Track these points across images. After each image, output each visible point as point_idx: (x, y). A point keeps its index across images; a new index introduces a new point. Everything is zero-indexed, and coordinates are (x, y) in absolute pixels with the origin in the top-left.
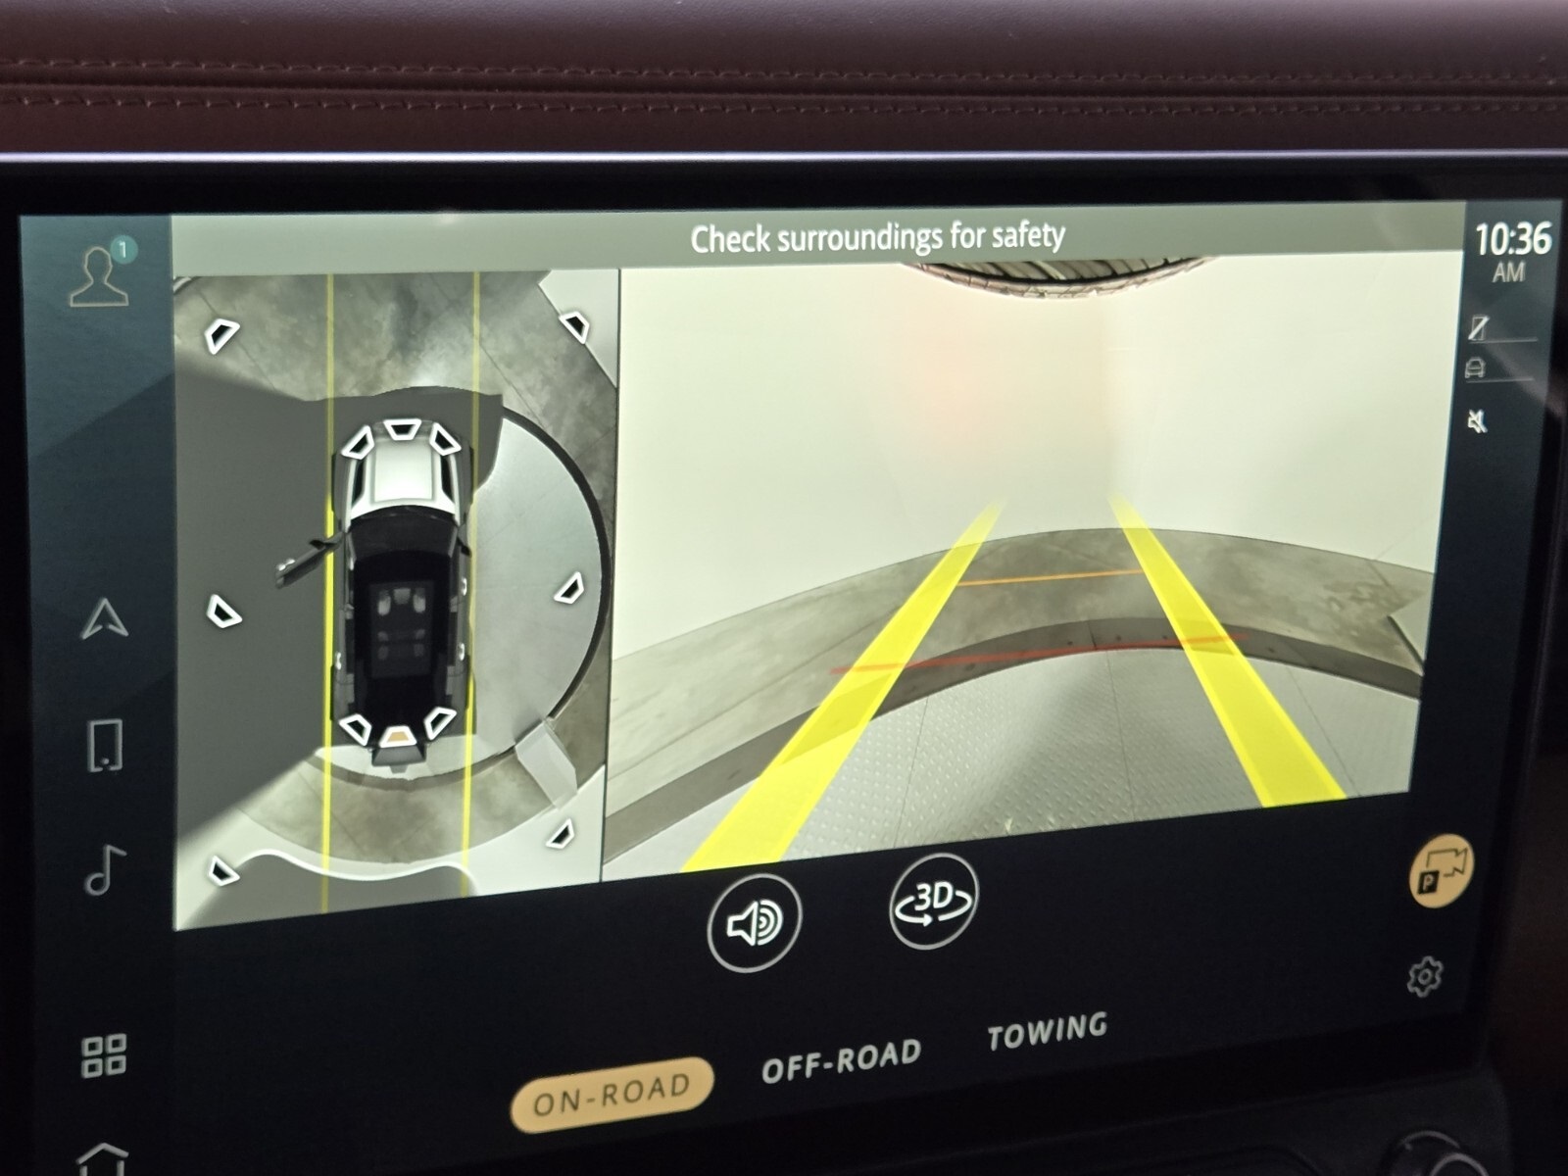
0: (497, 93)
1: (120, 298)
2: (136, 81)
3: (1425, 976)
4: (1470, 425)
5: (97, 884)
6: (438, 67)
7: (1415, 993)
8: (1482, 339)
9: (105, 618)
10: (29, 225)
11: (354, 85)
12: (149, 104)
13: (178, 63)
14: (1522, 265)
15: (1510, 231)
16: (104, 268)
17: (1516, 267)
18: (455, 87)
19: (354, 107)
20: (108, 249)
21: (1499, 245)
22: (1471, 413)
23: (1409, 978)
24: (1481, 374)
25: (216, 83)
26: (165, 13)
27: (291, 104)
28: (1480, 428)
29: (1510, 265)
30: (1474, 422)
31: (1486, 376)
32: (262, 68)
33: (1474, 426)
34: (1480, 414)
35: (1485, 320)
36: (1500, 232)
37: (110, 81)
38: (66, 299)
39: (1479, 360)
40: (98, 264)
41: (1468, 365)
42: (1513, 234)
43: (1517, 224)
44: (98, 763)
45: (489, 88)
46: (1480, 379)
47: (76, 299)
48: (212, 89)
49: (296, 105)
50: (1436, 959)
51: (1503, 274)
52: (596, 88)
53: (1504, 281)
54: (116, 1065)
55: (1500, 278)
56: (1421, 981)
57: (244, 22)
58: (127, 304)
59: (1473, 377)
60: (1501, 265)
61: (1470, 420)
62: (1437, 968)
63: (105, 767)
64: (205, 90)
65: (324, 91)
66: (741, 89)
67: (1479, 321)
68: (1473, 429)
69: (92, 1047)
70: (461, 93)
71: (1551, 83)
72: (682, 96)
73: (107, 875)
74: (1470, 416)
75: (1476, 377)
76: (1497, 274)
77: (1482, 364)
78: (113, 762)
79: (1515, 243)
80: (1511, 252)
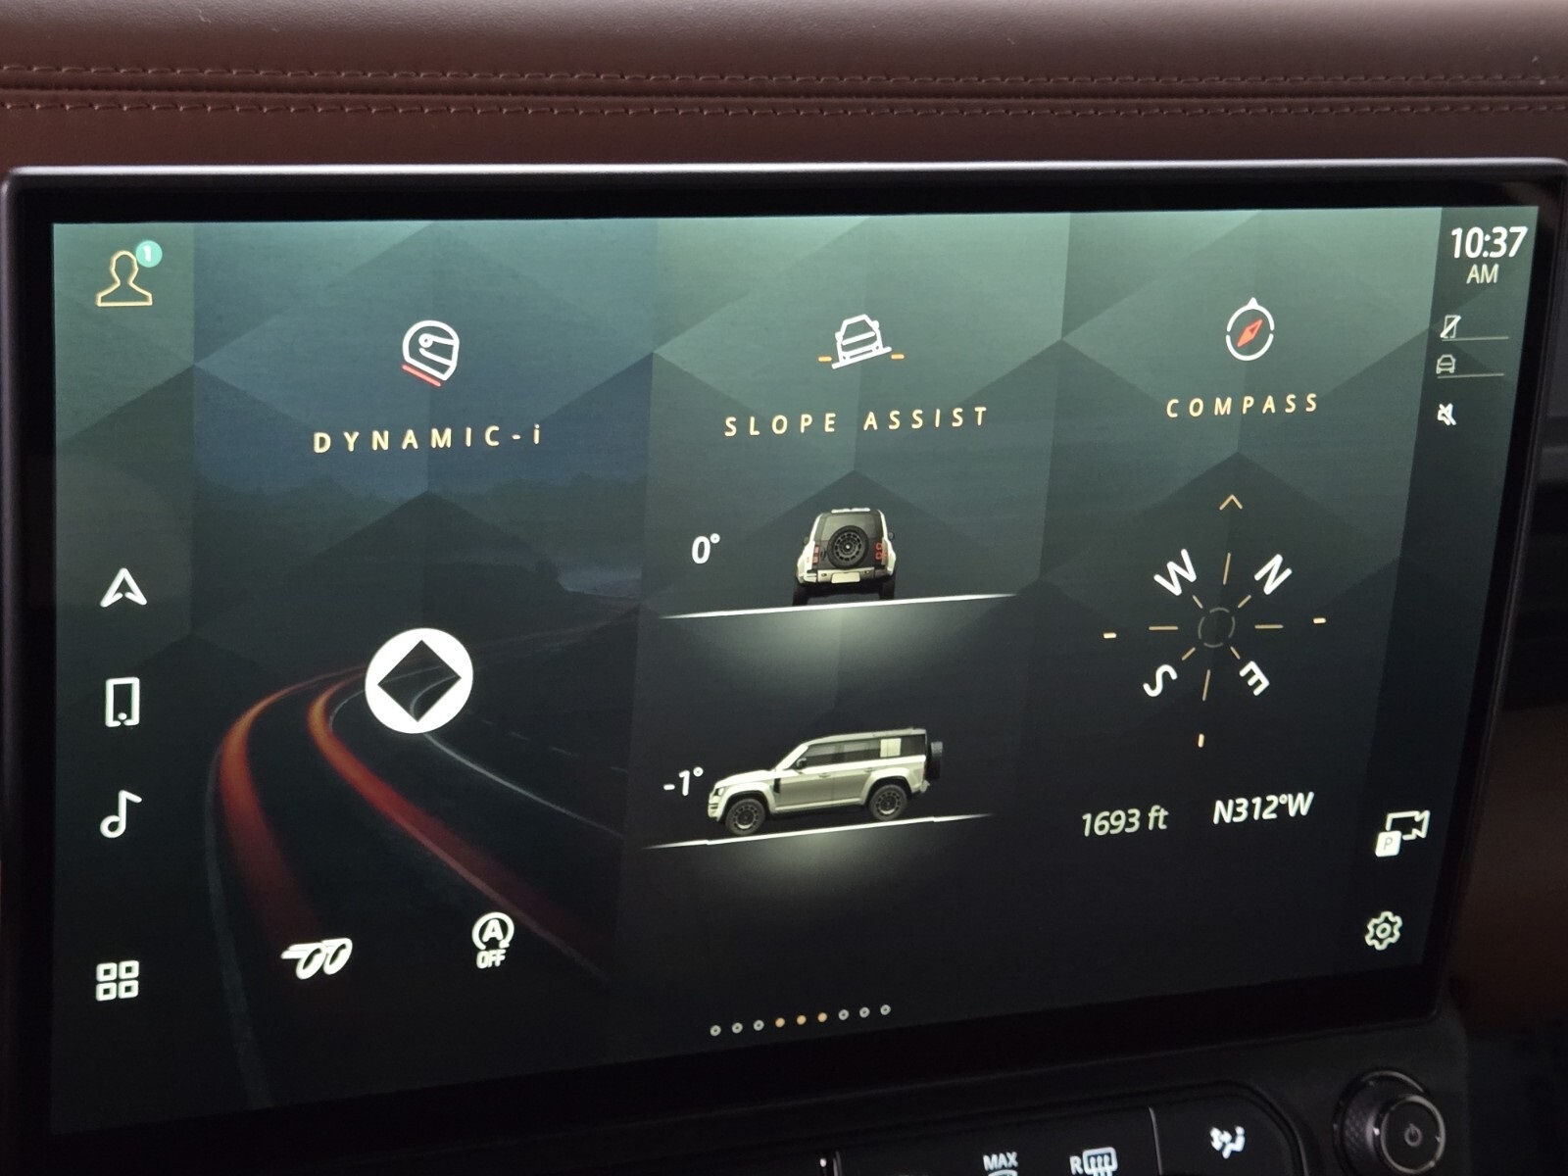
0: (510, 98)
1: (144, 298)
2: (172, 87)
3: (1384, 930)
4: (1440, 418)
5: (113, 827)
6: (455, 73)
7: (1373, 946)
8: (1453, 336)
9: (124, 587)
10: (60, 231)
11: (376, 91)
12: (181, 109)
13: (210, 70)
14: (1496, 267)
15: (1485, 235)
16: (130, 270)
17: (1490, 270)
18: (469, 93)
19: (374, 111)
20: (134, 254)
21: (1474, 249)
22: (1441, 406)
23: (1367, 931)
24: (1452, 370)
25: (245, 89)
26: (201, 22)
27: (315, 108)
28: (1450, 421)
29: (1485, 267)
30: (1444, 415)
31: (1457, 372)
32: (289, 74)
33: (1443, 419)
34: (1450, 407)
35: (1458, 318)
36: (1475, 236)
37: (146, 87)
38: (94, 299)
39: (1450, 356)
40: (125, 266)
41: (1439, 361)
42: (1488, 238)
43: (1492, 230)
44: (116, 718)
45: (503, 93)
46: (1451, 374)
47: (104, 299)
48: (241, 95)
49: (320, 110)
50: (1395, 914)
51: (1477, 276)
52: (604, 93)
53: (1478, 282)
54: (128, 989)
55: (1474, 279)
56: (1380, 935)
57: (274, 29)
58: (150, 303)
59: (1443, 373)
60: (1475, 267)
61: (1440, 413)
62: (1396, 923)
63: (122, 721)
64: (234, 96)
65: (348, 96)
66: (745, 93)
67: (1450, 321)
68: (1442, 421)
69: (107, 972)
70: (476, 97)
71: (1542, 82)
72: (687, 99)
73: (122, 819)
74: (1439, 409)
75: (1447, 373)
76: (1471, 276)
77: (1454, 360)
78: (129, 717)
79: (1489, 246)
80: (1485, 254)
